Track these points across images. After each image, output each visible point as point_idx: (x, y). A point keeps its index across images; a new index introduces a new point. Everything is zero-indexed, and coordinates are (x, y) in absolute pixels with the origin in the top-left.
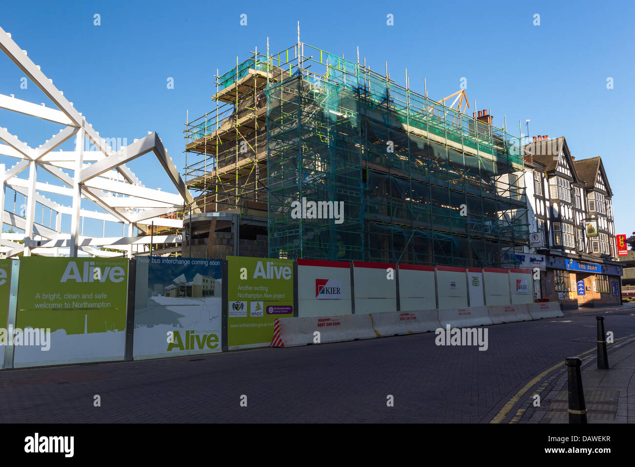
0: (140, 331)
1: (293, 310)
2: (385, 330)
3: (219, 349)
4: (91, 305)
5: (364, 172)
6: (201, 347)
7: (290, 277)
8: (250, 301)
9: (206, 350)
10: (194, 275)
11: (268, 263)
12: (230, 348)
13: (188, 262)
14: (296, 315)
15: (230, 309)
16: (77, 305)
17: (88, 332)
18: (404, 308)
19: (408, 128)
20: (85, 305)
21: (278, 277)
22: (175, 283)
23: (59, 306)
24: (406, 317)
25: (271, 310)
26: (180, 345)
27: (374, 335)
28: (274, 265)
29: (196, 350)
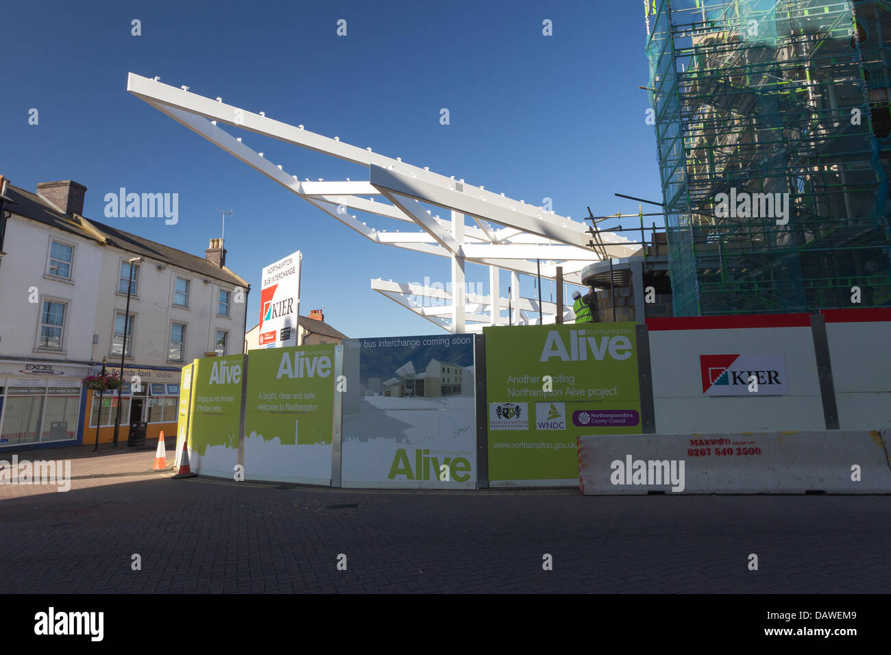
1: (641, 419)
3: (472, 483)
4: (301, 408)
7: (628, 355)
8: (532, 402)
10: (427, 362)
13: (417, 343)
14: (648, 428)
15: (492, 415)
16: (289, 408)
20: (296, 407)
21: (599, 356)
22: (398, 376)
23: (276, 407)
26: (407, 471)
28: (587, 336)
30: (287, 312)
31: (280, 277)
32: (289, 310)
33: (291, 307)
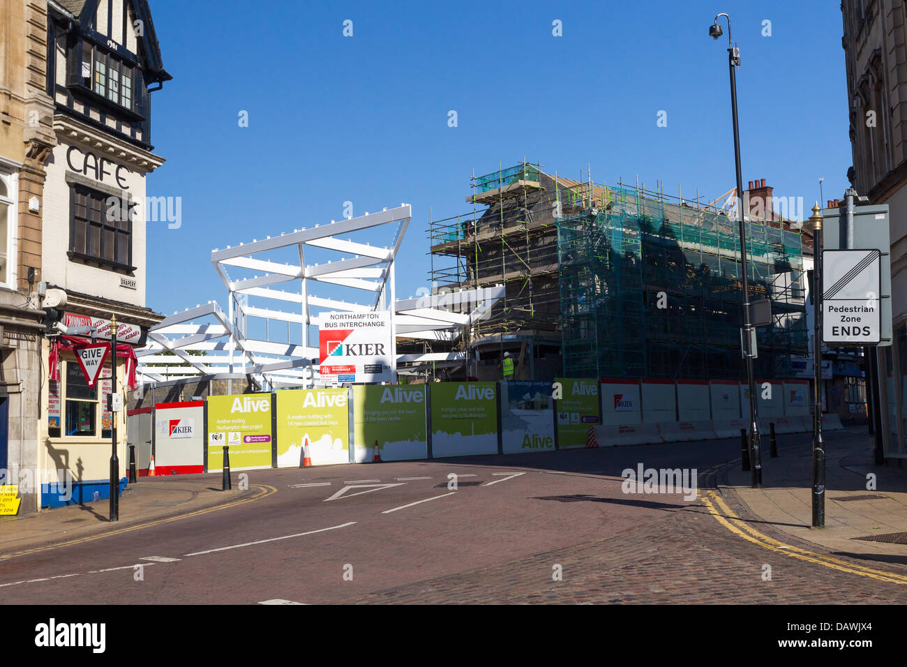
1: (599, 420)
2: (669, 437)
3: (553, 448)
4: (475, 416)
5: (645, 293)
6: (542, 446)
7: (596, 393)
8: (570, 412)
9: (545, 448)
10: (535, 393)
11: (581, 383)
12: (560, 448)
13: (530, 384)
14: (601, 423)
15: (559, 419)
16: (466, 416)
17: (475, 434)
18: (683, 419)
19: (683, 244)
20: (471, 415)
21: (588, 394)
22: (524, 400)
23: (456, 416)
24: (685, 427)
25: (584, 419)
26: (529, 445)
27: (661, 441)
29: (539, 449)
30: (375, 353)
31: (356, 324)
32: (379, 352)
33: (381, 350)
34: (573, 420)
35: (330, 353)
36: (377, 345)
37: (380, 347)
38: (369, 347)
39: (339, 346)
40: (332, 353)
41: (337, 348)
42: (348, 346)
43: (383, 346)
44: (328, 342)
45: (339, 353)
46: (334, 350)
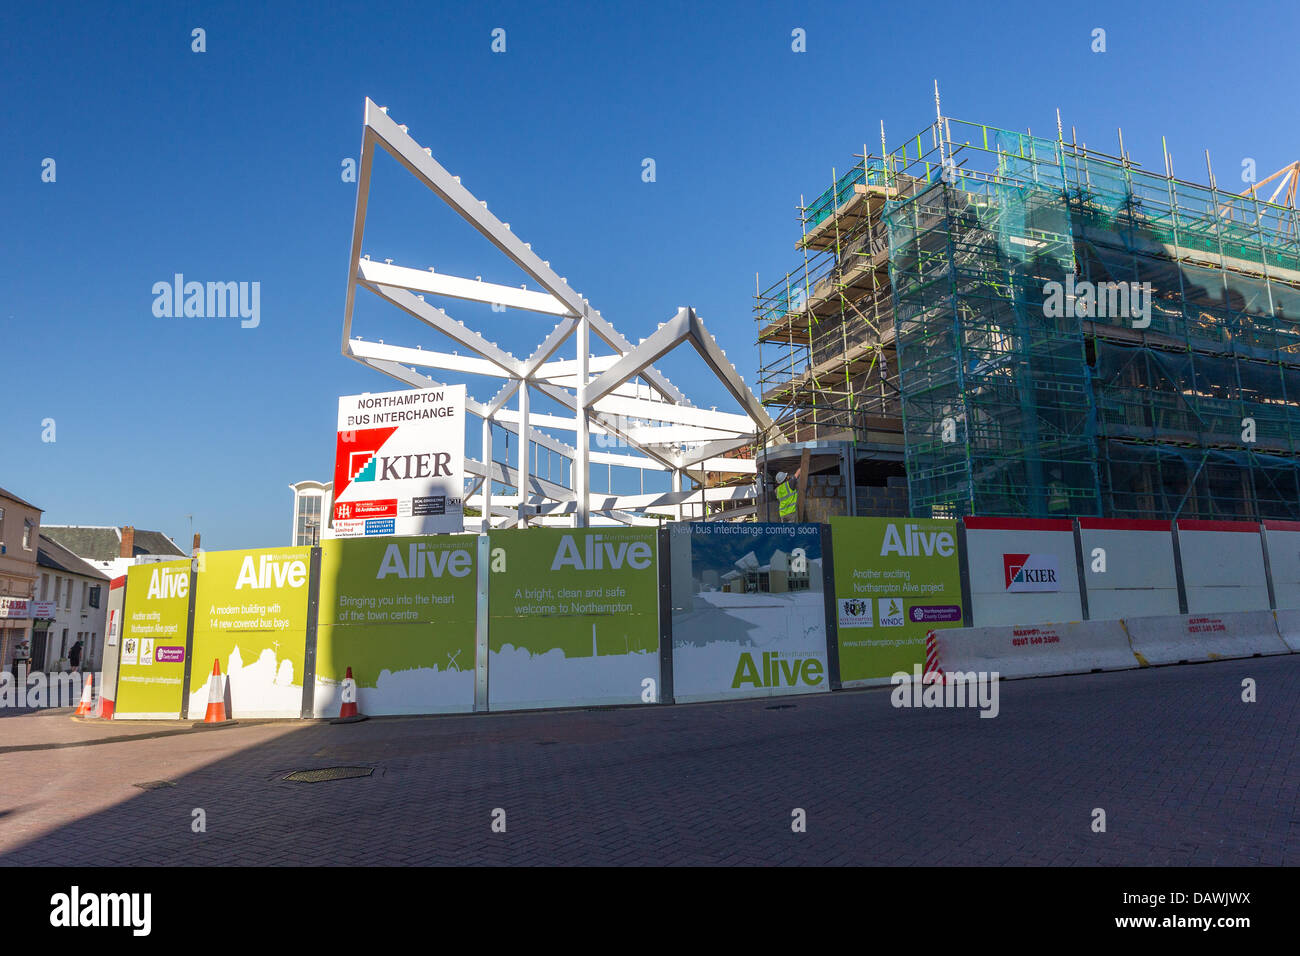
0: (683, 653)
1: (963, 613)
2: (1156, 651)
3: (824, 686)
4: (600, 609)
5: (1089, 343)
6: (792, 681)
7: (951, 551)
8: (877, 597)
9: (801, 687)
11: (907, 528)
12: (845, 684)
13: (759, 531)
14: (969, 622)
15: (841, 614)
16: (578, 609)
17: (600, 653)
18: (1196, 608)
19: (1177, 251)
20: (592, 608)
21: (929, 552)
23: (552, 609)
24: (1201, 626)
26: (753, 679)
27: (1135, 662)
28: (919, 531)
29: (783, 688)
30: (433, 473)
31: (403, 416)
32: (441, 470)
33: (444, 466)
34: (884, 614)
35: (353, 476)
36: (437, 456)
37: (443, 459)
38: (424, 460)
39: (370, 460)
40: (357, 475)
41: (366, 465)
42: (386, 460)
43: (448, 457)
44: (352, 454)
45: (369, 476)
46: (361, 470)
